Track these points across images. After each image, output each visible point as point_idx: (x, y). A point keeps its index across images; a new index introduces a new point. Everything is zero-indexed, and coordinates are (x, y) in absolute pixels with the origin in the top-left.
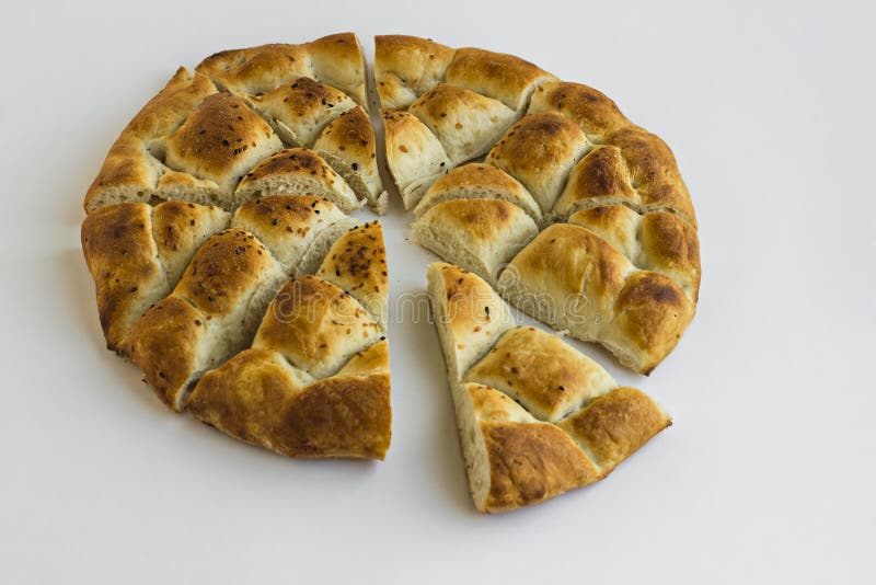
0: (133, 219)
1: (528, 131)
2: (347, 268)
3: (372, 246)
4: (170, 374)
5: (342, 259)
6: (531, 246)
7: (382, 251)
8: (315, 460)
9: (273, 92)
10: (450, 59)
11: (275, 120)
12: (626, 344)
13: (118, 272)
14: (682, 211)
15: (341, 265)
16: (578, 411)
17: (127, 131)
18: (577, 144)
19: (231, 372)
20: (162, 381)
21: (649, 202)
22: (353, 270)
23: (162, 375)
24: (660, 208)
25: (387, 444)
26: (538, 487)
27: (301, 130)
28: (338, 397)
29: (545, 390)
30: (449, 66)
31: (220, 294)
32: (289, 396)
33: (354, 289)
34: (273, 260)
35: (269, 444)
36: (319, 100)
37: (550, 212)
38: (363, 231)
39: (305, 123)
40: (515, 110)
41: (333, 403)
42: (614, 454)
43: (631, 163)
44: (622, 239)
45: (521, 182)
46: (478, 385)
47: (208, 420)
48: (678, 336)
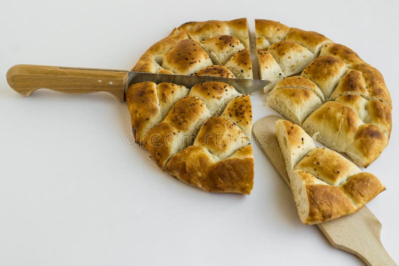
0: (148, 89)
1: (321, 63)
2: (234, 114)
3: (246, 104)
4: (162, 153)
5: (232, 110)
6: (318, 110)
7: (250, 107)
8: (220, 193)
9: (209, 40)
10: (288, 31)
11: (210, 52)
12: (358, 153)
13: (140, 110)
14: (386, 101)
15: (232, 112)
16: (345, 182)
17: (148, 51)
18: (342, 69)
19: (185, 154)
20: (158, 157)
21: (372, 96)
22: (237, 114)
23: (158, 154)
24: (377, 99)
25: (251, 187)
26: (330, 213)
27: (221, 56)
28: (231, 167)
29: (332, 173)
30: (288, 34)
31: (184, 121)
32: (208, 166)
33: (237, 122)
34: (207, 109)
35: (200, 186)
36: (229, 44)
37: (329, 98)
38: (242, 98)
39: (222, 53)
40: (314, 53)
41: (228, 170)
42: (362, 201)
43: (366, 79)
44: (358, 108)
45: (317, 84)
46: (301, 171)
47: (174, 175)
48: (380, 152)
